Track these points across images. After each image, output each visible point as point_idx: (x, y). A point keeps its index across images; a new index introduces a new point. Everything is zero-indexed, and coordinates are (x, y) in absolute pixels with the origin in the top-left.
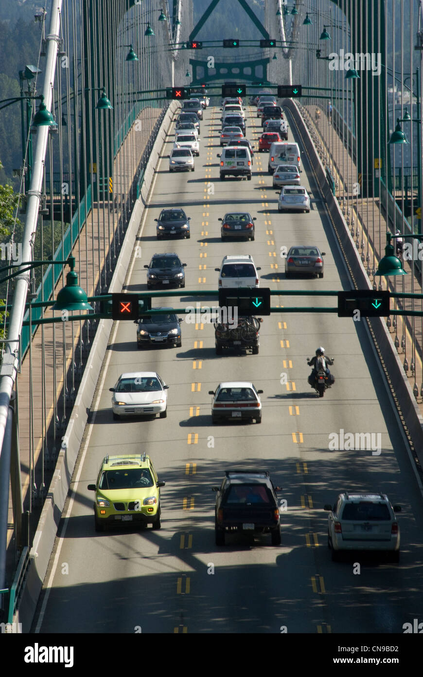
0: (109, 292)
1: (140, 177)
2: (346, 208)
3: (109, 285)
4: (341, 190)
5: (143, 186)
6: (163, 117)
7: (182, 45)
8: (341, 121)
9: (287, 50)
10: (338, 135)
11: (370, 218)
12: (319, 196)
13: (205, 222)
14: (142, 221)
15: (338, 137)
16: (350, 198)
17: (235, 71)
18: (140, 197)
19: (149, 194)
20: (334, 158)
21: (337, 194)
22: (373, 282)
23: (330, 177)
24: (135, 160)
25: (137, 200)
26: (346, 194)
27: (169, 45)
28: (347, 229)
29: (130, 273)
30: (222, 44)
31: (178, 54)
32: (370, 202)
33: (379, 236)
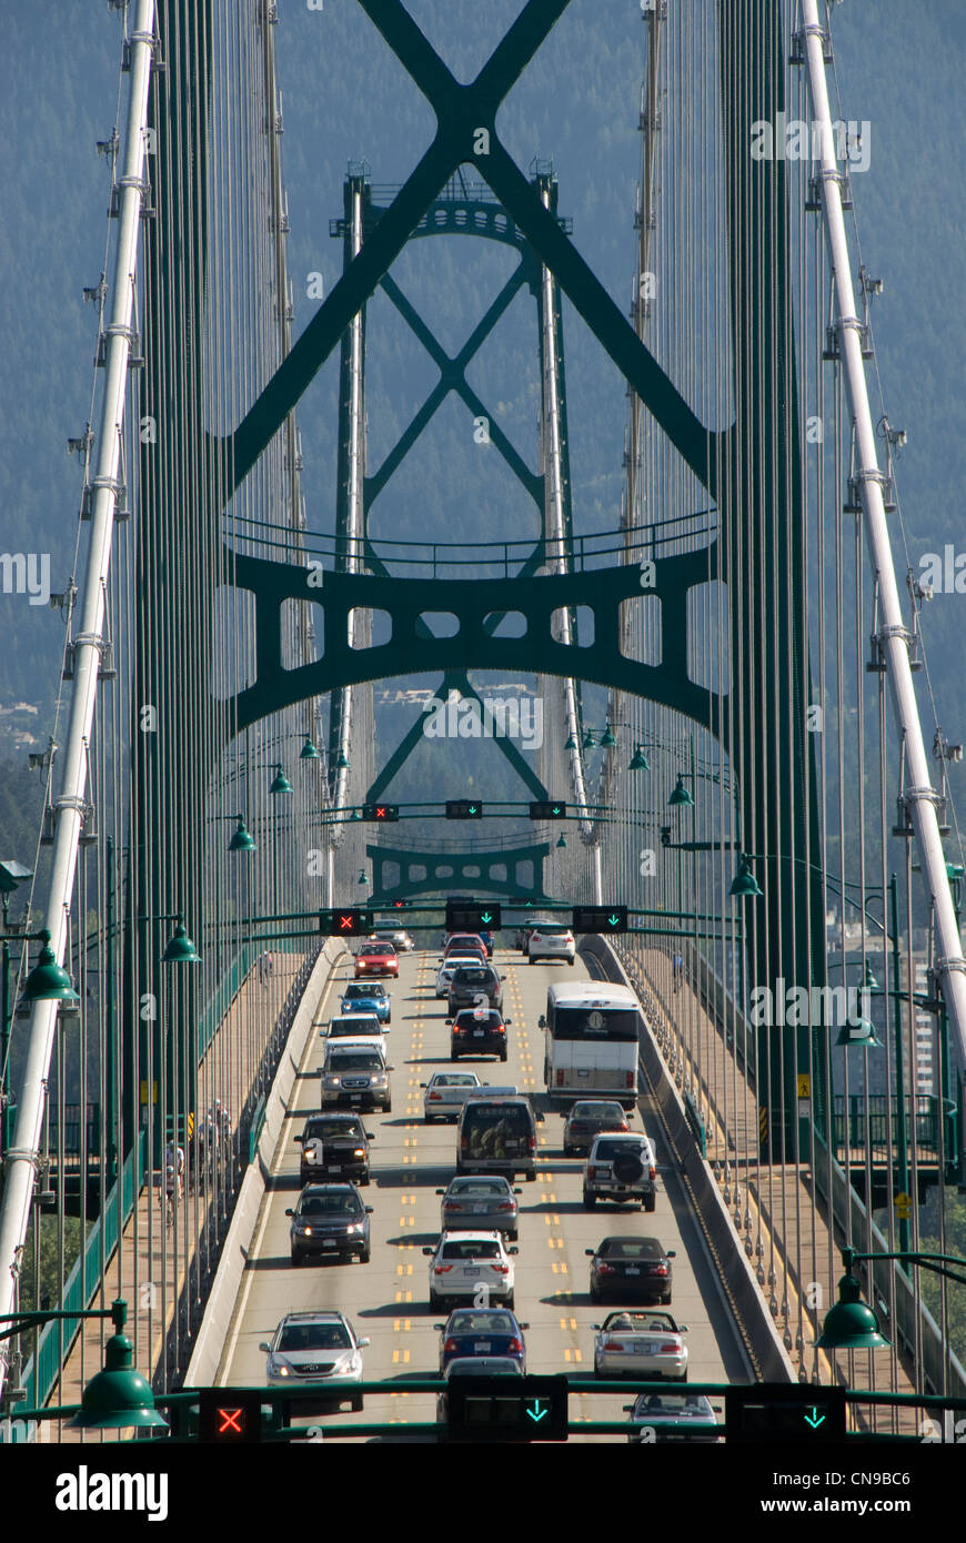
0: (185, 1385)
1: (257, 1113)
2: (731, 1187)
3: (184, 1368)
4: (722, 1146)
5: (264, 1132)
6: (309, 974)
7: (351, 812)
8: (720, 990)
9: (589, 826)
10: (713, 1022)
11: (790, 1213)
12: (669, 1159)
13: (407, 1218)
14: (260, 1215)
15: (712, 1028)
16: (743, 1163)
17: (472, 872)
18: (257, 1159)
19: (276, 1153)
20: (703, 1073)
21: (710, 1154)
22: (798, 1366)
23: (694, 1116)
24: (245, 1074)
25: (250, 1167)
26: (731, 1156)
27: (323, 812)
28: (737, 1237)
29: (234, 1339)
30: (443, 810)
31: (342, 832)
32: (790, 1174)
33: (811, 1256)
